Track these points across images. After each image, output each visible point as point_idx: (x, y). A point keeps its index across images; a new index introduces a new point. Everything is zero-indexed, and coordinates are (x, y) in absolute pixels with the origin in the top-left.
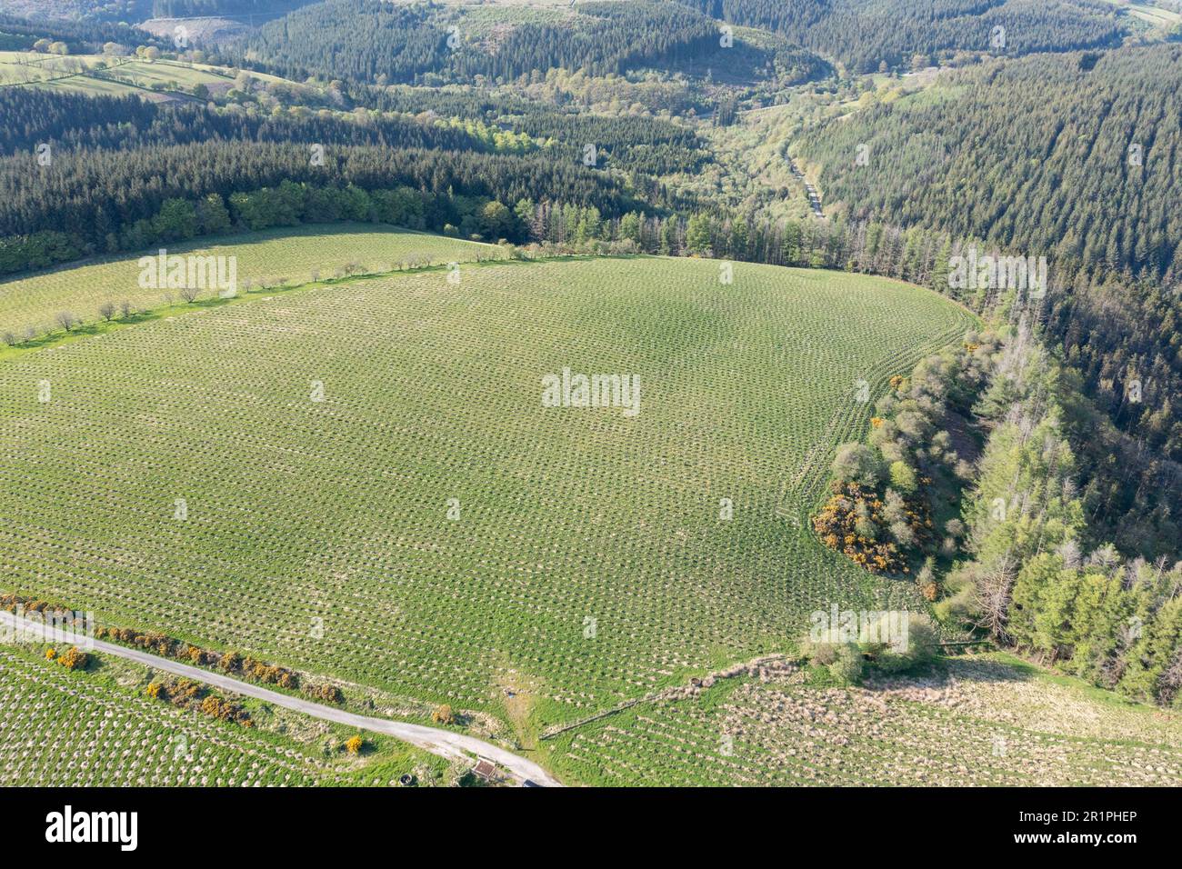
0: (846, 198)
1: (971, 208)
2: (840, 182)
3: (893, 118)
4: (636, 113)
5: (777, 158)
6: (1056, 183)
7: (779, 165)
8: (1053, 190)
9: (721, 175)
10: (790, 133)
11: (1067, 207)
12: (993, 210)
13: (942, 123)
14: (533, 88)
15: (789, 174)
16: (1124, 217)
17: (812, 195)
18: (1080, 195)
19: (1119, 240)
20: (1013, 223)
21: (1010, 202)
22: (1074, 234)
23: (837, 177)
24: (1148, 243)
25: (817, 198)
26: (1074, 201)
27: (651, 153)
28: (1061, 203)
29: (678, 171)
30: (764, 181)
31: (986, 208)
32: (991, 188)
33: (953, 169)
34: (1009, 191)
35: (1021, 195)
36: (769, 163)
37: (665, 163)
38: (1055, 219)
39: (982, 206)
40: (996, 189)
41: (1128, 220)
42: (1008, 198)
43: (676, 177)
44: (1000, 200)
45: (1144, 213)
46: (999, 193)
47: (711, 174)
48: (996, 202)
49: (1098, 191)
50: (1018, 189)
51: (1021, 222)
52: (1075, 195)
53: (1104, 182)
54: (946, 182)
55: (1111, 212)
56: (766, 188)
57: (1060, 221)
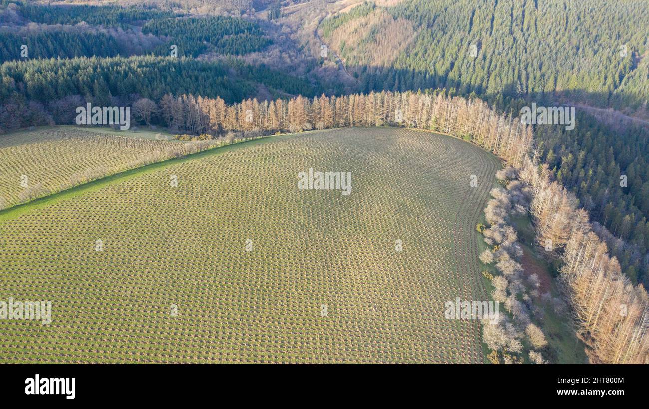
1: (435, 64)
2: (355, 53)
3: (378, 11)
4: (220, 14)
5: (312, 40)
6: (479, 46)
8: (479, 50)
9: (281, 52)
10: (316, 23)
11: (488, 60)
12: (448, 64)
13: (408, 13)
16: (519, 64)
17: (337, 59)
18: (494, 53)
19: (519, 78)
20: (460, 72)
21: (456, 59)
22: (495, 76)
23: (352, 49)
24: (535, 78)
25: (341, 61)
26: (492, 55)
27: (235, 41)
28: (484, 58)
29: (254, 51)
30: (307, 53)
31: (443, 64)
32: (444, 51)
33: (420, 41)
34: (454, 52)
35: (461, 55)
36: (308, 42)
37: (245, 47)
38: (483, 68)
39: (441, 63)
40: (446, 51)
41: (522, 65)
42: (454, 56)
43: (253, 56)
44: (450, 58)
45: (530, 60)
46: (449, 54)
47: (275, 52)
48: (448, 60)
49: (503, 49)
50: (459, 50)
51: (464, 71)
52: (491, 52)
53: (505, 43)
54: (418, 49)
55: (513, 62)
56: (309, 58)
57: (486, 69)
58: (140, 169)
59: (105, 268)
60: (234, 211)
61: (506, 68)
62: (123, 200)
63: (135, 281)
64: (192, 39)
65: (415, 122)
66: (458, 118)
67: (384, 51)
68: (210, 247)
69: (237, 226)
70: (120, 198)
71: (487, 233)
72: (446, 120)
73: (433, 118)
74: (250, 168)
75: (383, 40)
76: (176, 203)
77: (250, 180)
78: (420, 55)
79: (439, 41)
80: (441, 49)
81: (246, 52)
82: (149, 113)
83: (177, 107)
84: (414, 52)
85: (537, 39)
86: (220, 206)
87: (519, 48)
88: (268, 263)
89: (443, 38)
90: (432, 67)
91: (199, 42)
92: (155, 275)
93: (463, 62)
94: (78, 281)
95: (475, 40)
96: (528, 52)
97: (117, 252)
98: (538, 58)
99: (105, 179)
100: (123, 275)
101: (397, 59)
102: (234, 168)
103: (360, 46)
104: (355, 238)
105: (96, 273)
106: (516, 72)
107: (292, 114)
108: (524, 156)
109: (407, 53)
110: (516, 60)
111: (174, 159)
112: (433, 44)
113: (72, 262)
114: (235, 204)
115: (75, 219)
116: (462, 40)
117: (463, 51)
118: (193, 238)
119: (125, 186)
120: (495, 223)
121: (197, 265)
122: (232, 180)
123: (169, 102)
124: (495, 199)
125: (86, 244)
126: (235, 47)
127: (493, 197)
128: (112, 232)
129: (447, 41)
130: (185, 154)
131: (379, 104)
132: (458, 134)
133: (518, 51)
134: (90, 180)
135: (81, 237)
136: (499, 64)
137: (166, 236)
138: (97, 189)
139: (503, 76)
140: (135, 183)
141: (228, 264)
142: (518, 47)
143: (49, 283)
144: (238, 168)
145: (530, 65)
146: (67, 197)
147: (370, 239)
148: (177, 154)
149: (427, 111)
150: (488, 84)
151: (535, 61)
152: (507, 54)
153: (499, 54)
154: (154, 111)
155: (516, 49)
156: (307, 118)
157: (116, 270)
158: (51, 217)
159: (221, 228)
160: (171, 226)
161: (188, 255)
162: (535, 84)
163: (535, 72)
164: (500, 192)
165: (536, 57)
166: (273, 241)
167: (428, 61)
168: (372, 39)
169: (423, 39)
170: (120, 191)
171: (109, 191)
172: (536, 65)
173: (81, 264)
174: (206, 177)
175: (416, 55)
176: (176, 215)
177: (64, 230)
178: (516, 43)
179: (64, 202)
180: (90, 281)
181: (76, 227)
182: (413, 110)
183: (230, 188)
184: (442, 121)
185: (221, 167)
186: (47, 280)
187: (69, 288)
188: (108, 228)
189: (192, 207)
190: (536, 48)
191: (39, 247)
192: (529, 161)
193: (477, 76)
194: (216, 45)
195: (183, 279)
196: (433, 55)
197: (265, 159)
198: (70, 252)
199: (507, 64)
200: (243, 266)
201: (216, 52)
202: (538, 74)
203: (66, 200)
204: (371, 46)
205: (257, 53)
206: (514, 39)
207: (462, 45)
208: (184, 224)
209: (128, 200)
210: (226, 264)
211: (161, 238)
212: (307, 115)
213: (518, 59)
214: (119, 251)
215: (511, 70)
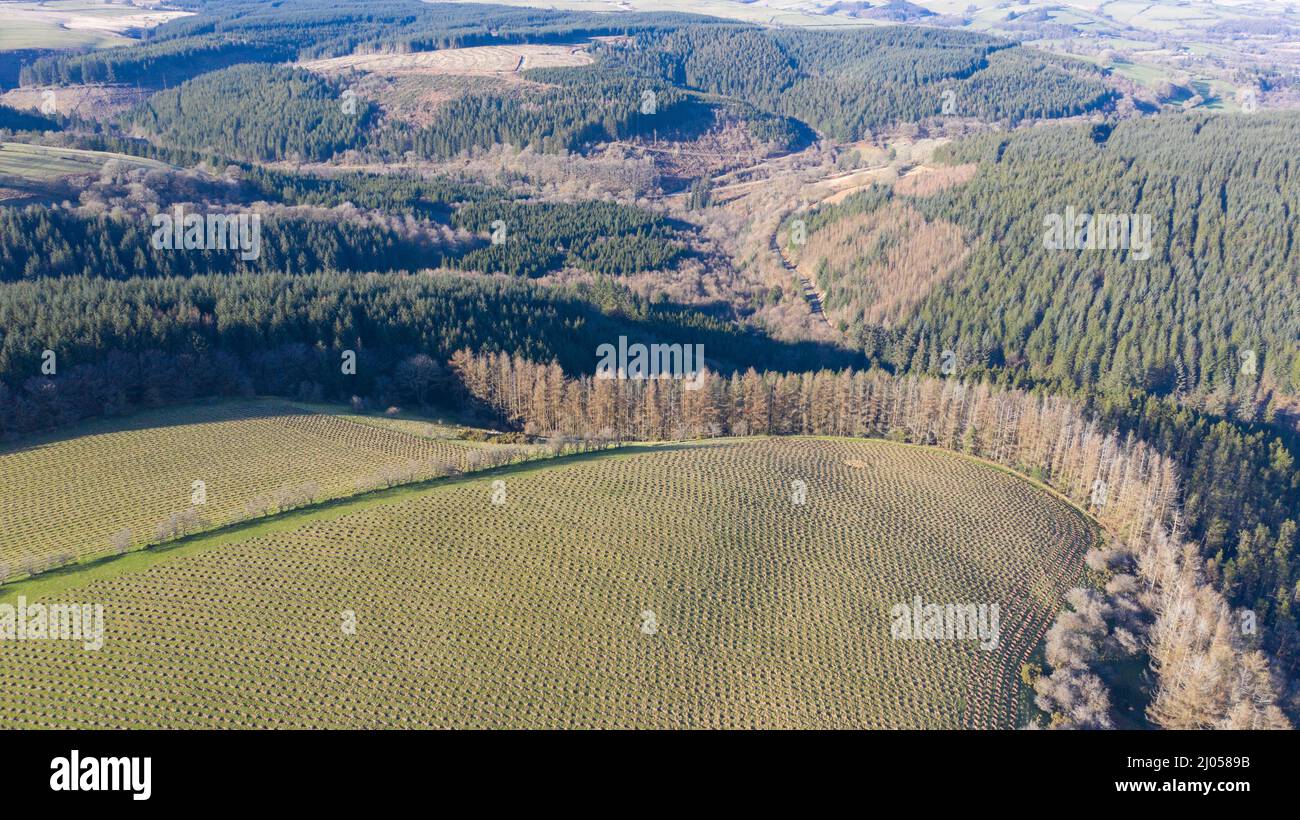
0: (853, 303)
1: (1003, 312)
2: (844, 283)
3: (896, 203)
4: (596, 196)
5: (764, 252)
6: (1098, 282)
7: (768, 260)
8: (1096, 290)
9: (702, 273)
10: (777, 219)
11: (1114, 311)
12: (1029, 315)
13: (956, 210)
14: (475, 165)
15: (781, 269)
16: (1182, 322)
17: (809, 293)
18: (1128, 296)
19: (1180, 351)
20: (1054, 332)
21: (1048, 305)
22: (1129, 345)
23: (840, 275)
24: (1215, 353)
25: (815, 296)
26: (1123, 303)
27: (616, 247)
28: (1107, 306)
29: (651, 269)
30: (752, 277)
31: (1020, 313)
32: (1023, 288)
33: (975, 266)
34: (1043, 291)
35: (1059, 297)
36: (756, 255)
37: (634, 260)
38: (1103, 326)
39: (1016, 311)
40: (1028, 288)
41: (1187, 325)
42: (1044, 300)
43: (648, 277)
44: (1036, 302)
45: (1204, 316)
46: (1032, 294)
47: (690, 271)
48: (1031, 305)
49: (1148, 290)
50: (1054, 289)
51: (1064, 329)
52: (1121, 296)
53: (1153, 279)
54: (970, 281)
55: (1167, 316)
56: (755, 287)
57: (1109, 328)
58: (378, 493)
59: (272, 682)
60: (531, 592)
61: (1153, 329)
62: (333, 552)
63: (320, 713)
64: (537, 241)
65: (932, 435)
66: (1020, 434)
67: (902, 281)
68: (470, 662)
69: (529, 622)
70: (328, 548)
71: (1042, 685)
72: (995, 435)
73: (969, 431)
74: (579, 507)
75: (902, 261)
76: (427, 566)
77: (573, 534)
78: (974, 293)
79: (1014, 269)
80: (1017, 284)
81: (633, 270)
82: (426, 383)
83: (476, 375)
84: (962, 285)
85: (1223, 272)
86: (506, 579)
87: (1183, 291)
88: (575, 705)
89: (1024, 263)
90: (997, 320)
91: (549, 248)
92: (358, 707)
93: (1062, 312)
94: (219, 705)
95: (1090, 270)
96: (1202, 299)
97: (299, 652)
98: (1223, 311)
99: (313, 507)
100: (300, 699)
101: (925, 301)
102: (548, 505)
103: (856, 270)
104: (758, 670)
105: (253, 691)
106: (1174, 338)
107: (687, 402)
108: (1150, 524)
109: (948, 288)
110: (1175, 313)
111: (442, 479)
112: (1002, 273)
113: (216, 666)
114: (535, 578)
115: (241, 582)
116: (1062, 269)
117: (1064, 289)
118: (443, 639)
119: (342, 526)
120: (1064, 665)
121: (439, 694)
122: (540, 530)
123: (464, 364)
124: (1075, 611)
125: (249, 631)
126: (615, 260)
127: (1070, 607)
128: (300, 613)
129: (1031, 267)
130: (466, 470)
131: (862, 394)
132: (1018, 465)
133: (1179, 296)
134: (285, 509)
135: (243, 618)
136: (1136, 320)
137: (395, 630)
138: (291, 525)
139: (1145, 345)
140: (361, 522)
141: (499, 698)
142: (1180, 287)
143: (169, 701)
144: (556, 506)
145: (1204, 324)
146: (237, 537)
147: (788, 675)
148: (452, 470)
149: (958, 415)
150: (1112, 358)
151: (1217, 318)
152: (1156, 302)
153: (1140, 300)
154: (435, 379)
155: (1177, 291)
156: (715, 412)
157: (289, 689)
158: (201, 573)
159: (499, 623)
160: (408, 611)
161: (426, 673)
162: (1216, 365)
163: (1216, 339)
164: (1086, 597)
165: (1218, 311)
166: (594, 660)
167: (990, 307)
168: (878, 258)
169: (982, 263)
170: (332, 534)
171: (313, 532)
172: (1217, 326)
173: (231, 670)
174: (492, 520)
175: (966, 292)
176: (421, 590)
177: (217, 600)
178: (1177, 280)
179: (229, 548)
180: (240, 704)
181: (239, 597)
182: (928, 410)
183: (534, 546)
184: (985, 436)
185: (526, 501)
186: (166, 695)
187: (200, 715)
188: (294, 605)
189: (454, 577)
190: (1219, 291)
191: (167, 629)
192: (1162, 535)
193: (1090, 342)
194: (580, 254)
195: (409, 720)
196: (1001, 295)
197: (612, 492)
198: (218, 645)
199: (1156, 321)
200: (526, 704)
201: (578, 268)
202: (1222, 346)
203: (235, 544)
204: (875, 271)
205: (655, 272)
206: (1173, 271)
207: (1061, 278)
208: (433, 611)
209: (341, 554)
210: (495, 698)
211: (385, 633)
212: (718, 407)
213: (1179, 313)
214: (304, 651)
215: (1162, 334)
